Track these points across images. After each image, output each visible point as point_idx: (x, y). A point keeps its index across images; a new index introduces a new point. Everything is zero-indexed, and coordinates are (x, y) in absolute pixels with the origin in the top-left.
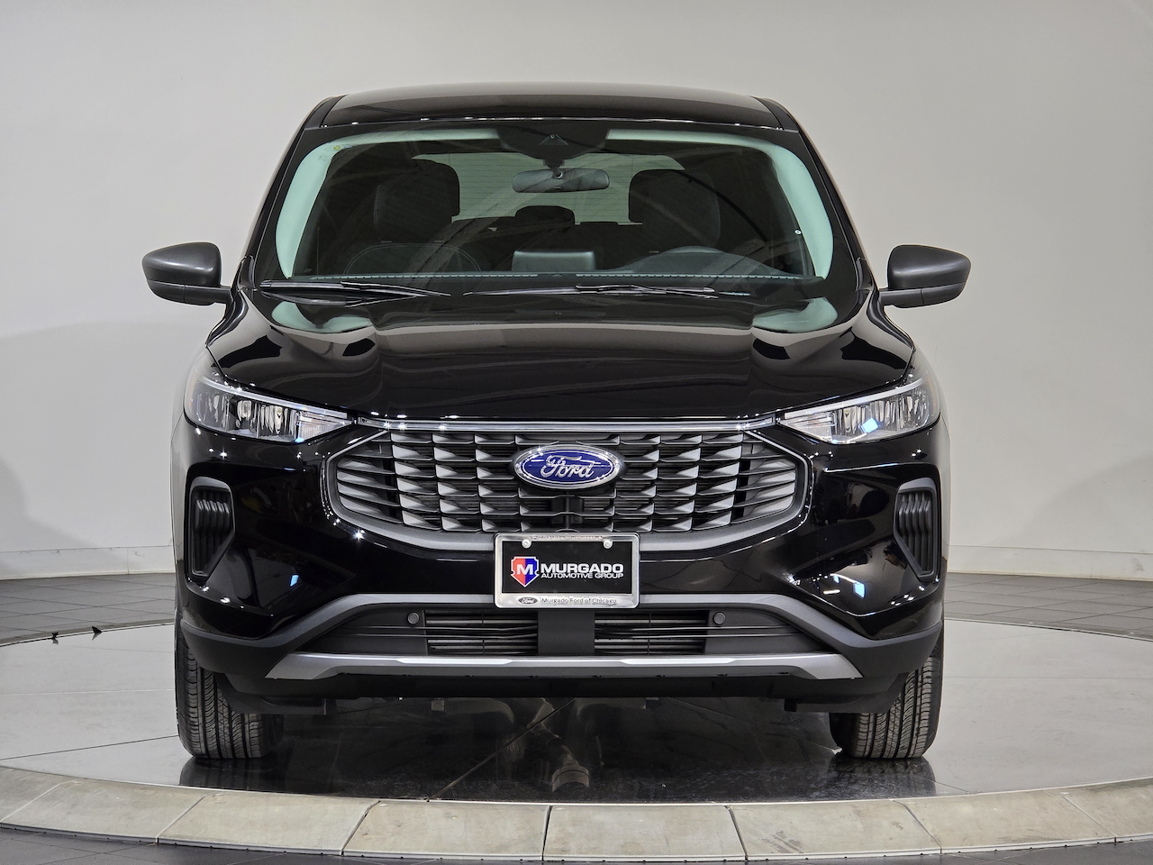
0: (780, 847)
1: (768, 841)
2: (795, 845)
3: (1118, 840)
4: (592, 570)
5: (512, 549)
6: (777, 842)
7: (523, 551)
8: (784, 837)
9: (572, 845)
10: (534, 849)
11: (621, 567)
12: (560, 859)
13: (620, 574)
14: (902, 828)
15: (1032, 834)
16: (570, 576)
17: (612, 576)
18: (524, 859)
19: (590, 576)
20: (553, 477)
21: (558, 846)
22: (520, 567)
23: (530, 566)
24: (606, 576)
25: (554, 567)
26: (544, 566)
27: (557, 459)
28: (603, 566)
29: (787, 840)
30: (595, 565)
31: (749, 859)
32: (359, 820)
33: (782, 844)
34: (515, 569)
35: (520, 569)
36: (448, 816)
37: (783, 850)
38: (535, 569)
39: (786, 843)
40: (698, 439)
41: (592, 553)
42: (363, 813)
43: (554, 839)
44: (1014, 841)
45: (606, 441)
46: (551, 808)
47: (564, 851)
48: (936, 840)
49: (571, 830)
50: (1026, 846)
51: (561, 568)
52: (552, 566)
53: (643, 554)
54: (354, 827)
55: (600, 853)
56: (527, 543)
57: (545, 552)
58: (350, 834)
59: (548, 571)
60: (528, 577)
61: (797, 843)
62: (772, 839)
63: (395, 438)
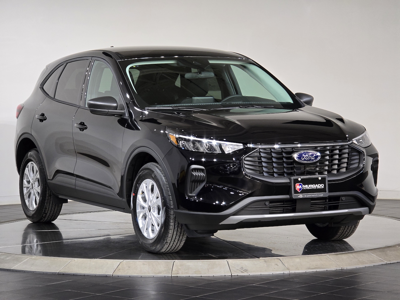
0: (242, 271)
1: (238, 270)
2: (246, 271)
3: (343, 268)
4: (316, 186)
5: (296, 181)
6: (241, 270)
7: (299, 182)
8: (243, 269)
9: (180, 272)
10: (169, 273)
11: (323, 185)
12: (176, 276)
13: (323, 187)
14: (278, 266)
15: (317, 267)
16: (311, 188)
17: (321, 188)
18: (166, 276)
19: (315, 188)
20: (305, 160)
21: (176, 272)
22: (298, 186)
23: (300, 186)
24: (320, 188)
25: (307, 186)
26: (304, 186)
27: (306, 154)
28: (319, 185)
29: (244, 269)
30: (317, 185)
31: (232, 275)
32: (117, 266)
33: (242, 270)
34: (297, 187)
35: (298, 187)
36: (144, 264)
37: (242, 272)
38: (302, 187)
39: (243, 270)
40: (338, 147)
41: (316, 181)
42: (119, 264)
43: (175, 270)
44: (311, 269)
45: (315, 149)
46: (174, 261)
47: (178, 273)
48: (288, 269)
49: (180, 267)
50: (315, 270)
51: (308, 186)
52: (306, 185)
53: (329, 181)
54: (116, 268)
55: (188, 274)
56: (300, 179)
57: (305, 182)
58: (114, 270)
59: (305, 187)
60: (300, 189)
61: (247, 270)
62: (239, 269)
63: (261, 150)
